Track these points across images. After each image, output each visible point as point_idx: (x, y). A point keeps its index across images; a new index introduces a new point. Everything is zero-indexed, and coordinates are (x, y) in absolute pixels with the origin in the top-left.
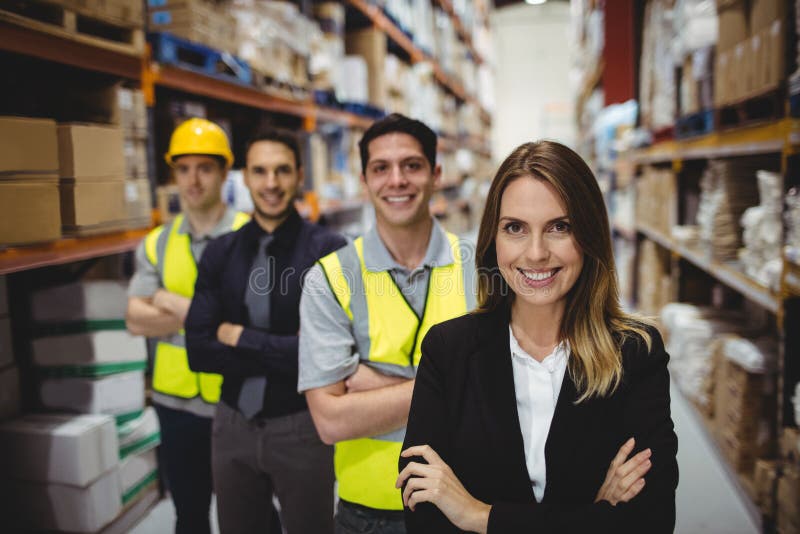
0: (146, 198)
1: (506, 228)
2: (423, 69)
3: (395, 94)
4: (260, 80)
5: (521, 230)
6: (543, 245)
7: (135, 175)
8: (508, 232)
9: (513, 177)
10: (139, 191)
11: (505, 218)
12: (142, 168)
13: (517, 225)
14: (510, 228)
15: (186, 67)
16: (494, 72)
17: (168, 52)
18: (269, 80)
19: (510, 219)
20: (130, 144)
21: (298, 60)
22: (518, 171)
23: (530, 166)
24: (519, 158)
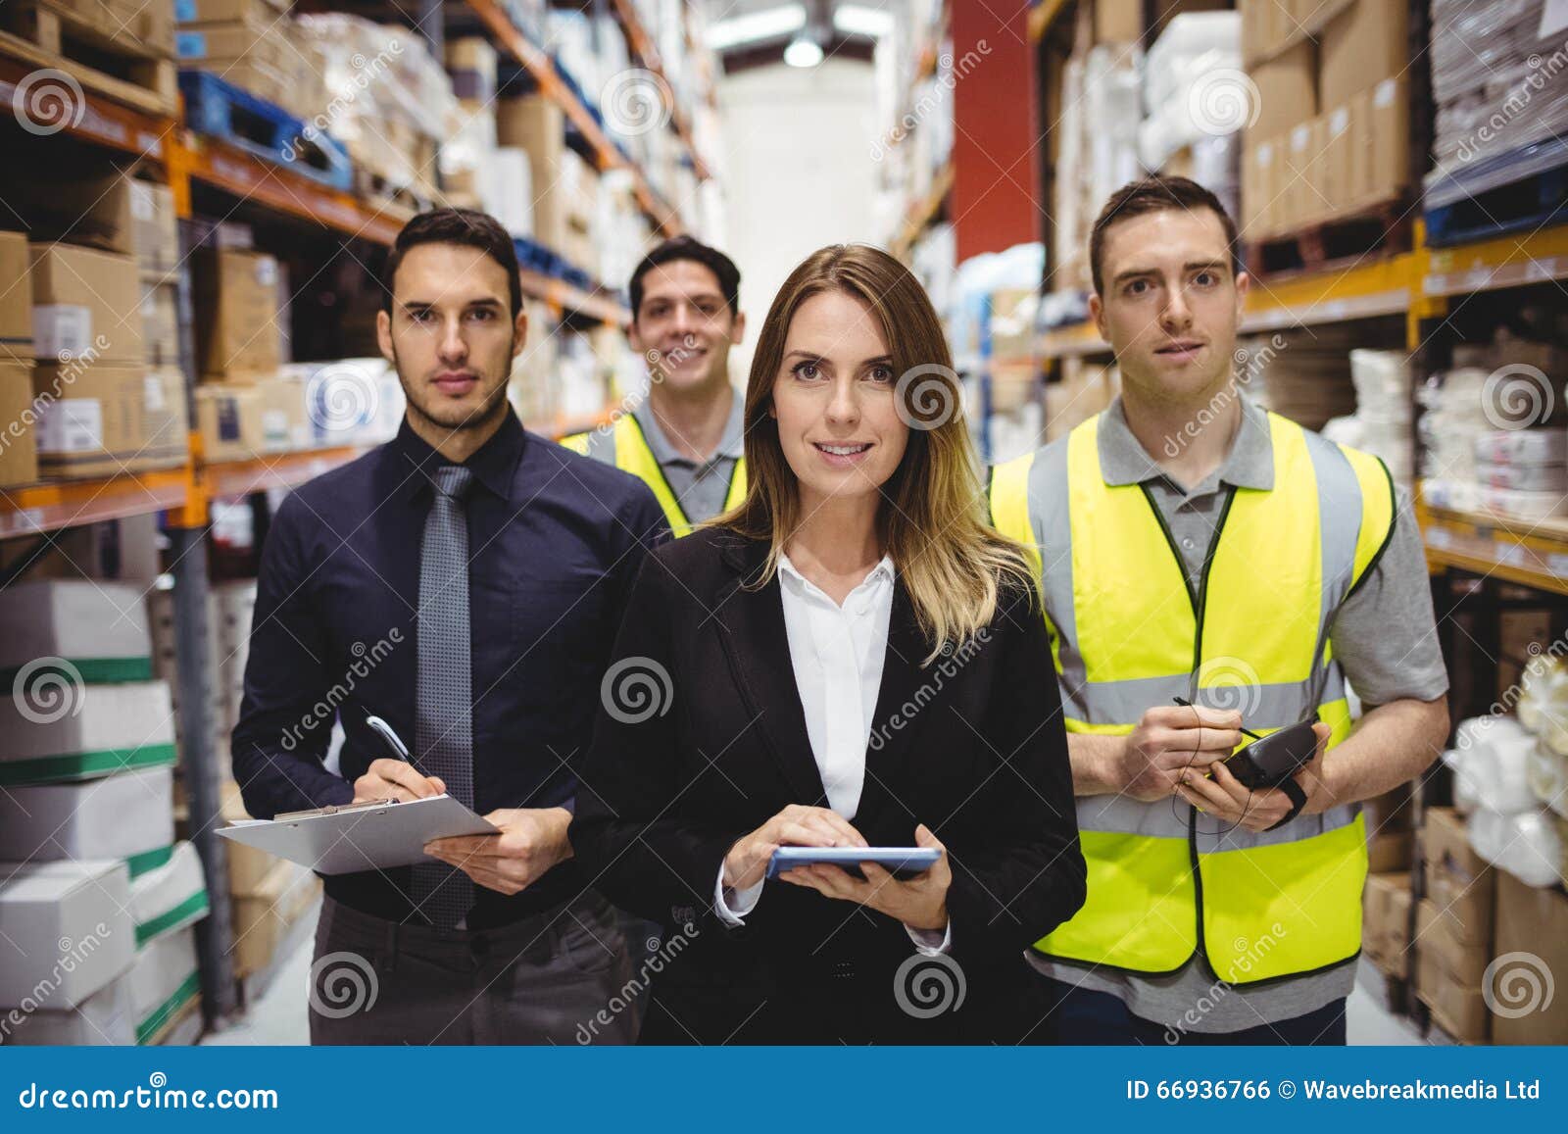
0: (178, 406)
1: (796, 370)
2: (619, 180)
3: (577, 227)
4: (365, 182)
5: (819, 375)
6: (853, 398)
7: (157, 361)
8: (798, 379)
9: (812, 291)
10: (165, 391)
11: (796, 353)
12: (170, 347)
13: (813, 366)
14: (801, 372)
15: (243, 145)
16: (724, 195)
17: (215, 113)
18: (378, 183)
19: (805, 354)
20: (150, 292)
21: (425, 146)
22: (820, 282)
23: (838, 276)
24: (820, 263)
